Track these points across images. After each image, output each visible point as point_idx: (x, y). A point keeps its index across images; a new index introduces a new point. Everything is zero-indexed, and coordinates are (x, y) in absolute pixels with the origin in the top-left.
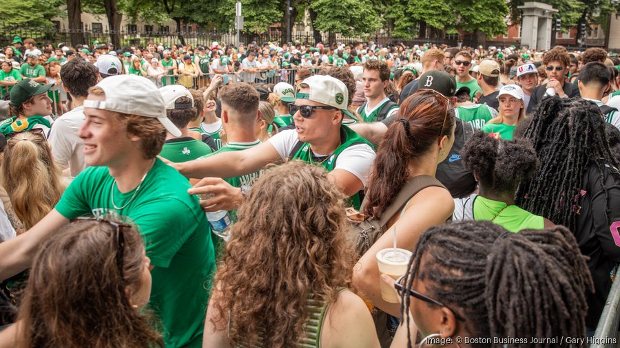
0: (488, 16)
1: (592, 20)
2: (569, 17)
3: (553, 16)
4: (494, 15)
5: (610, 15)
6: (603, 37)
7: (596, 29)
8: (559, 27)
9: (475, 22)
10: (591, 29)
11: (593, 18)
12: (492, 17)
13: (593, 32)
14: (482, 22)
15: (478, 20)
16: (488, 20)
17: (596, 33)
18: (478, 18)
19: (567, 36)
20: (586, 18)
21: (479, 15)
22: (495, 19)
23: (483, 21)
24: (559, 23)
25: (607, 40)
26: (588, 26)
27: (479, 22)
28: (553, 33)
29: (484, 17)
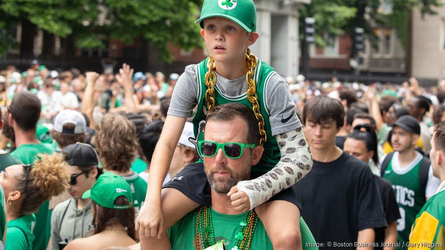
0: (164, 9)
1: (378, 21)
2: (331, 14)
3: (300, 11)
4: (176, 8)
5: (410, 13)
6: (402, 54)
7: (388, 38)
8: (311, 35)
9: (138, 22)
10: (377, 38)
11: (378, 17)
12: (173, 11)
13: (381, 45)
14: (152, 23)
15: (144, 17)
16: (164, 19)
17: (387, 45)
18: (144, 12)
19: (333, 52)
20: (367, 17)
21: (146, 8)
22: (179, 17)
23: (155, 19)
24: (310, 26)
25: (408, 60)
26: (369, 31)
27: (145, 22)
28: (304, 46)
29: (156, 11)
